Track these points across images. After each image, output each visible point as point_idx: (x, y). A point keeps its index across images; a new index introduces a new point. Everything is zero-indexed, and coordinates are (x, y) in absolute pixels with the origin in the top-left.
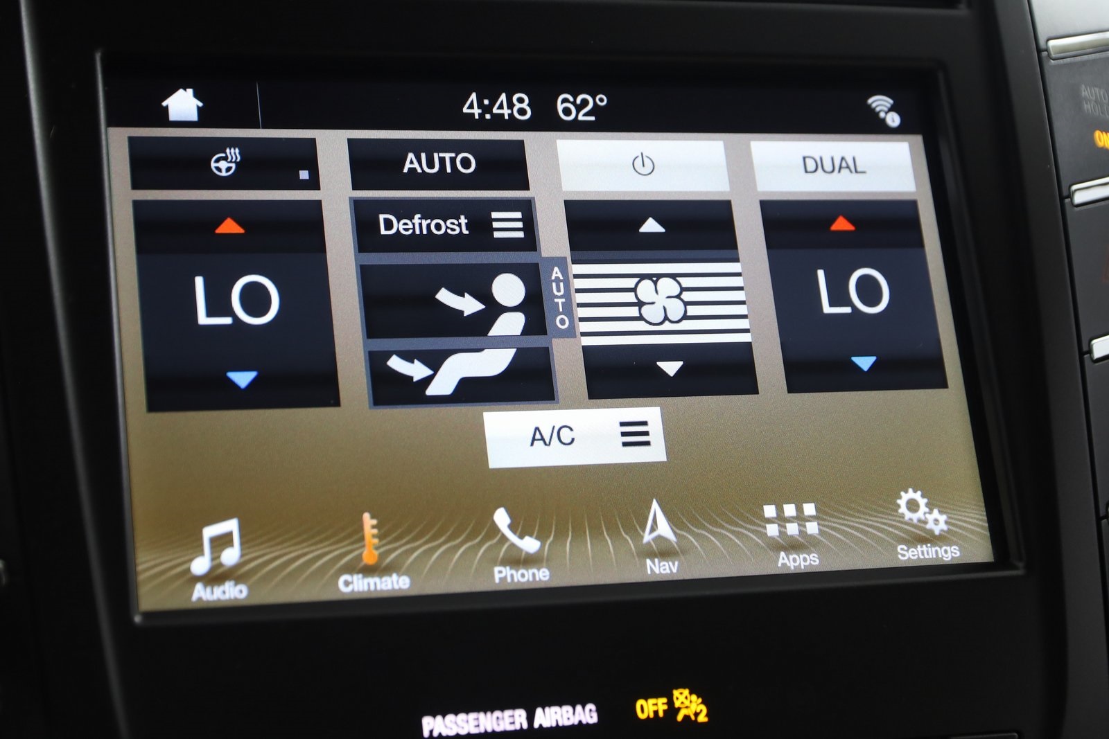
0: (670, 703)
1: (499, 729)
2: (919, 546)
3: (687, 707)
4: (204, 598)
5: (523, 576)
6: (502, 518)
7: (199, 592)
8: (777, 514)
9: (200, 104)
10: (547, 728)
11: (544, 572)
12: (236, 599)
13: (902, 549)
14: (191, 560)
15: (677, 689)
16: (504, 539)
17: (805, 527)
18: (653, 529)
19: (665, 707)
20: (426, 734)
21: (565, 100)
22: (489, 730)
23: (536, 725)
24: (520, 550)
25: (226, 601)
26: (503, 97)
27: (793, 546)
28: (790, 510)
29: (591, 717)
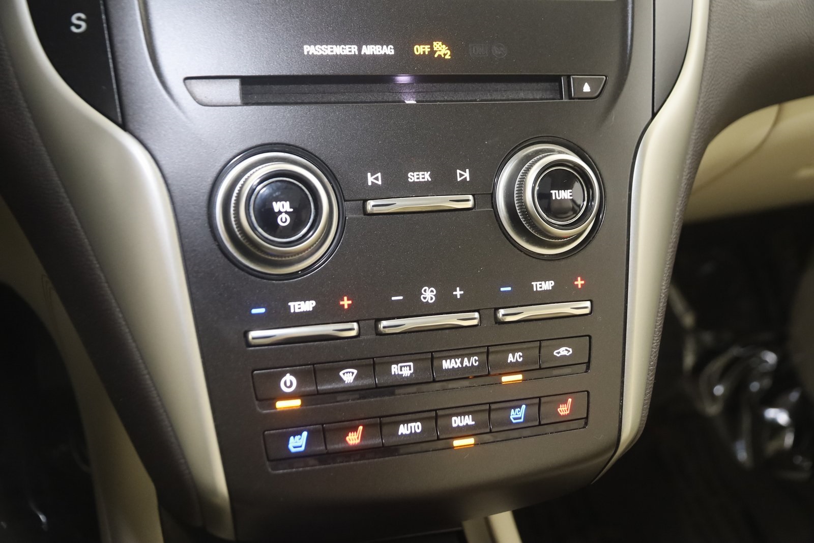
0: (432, 48)
1: (342, 54)
3: (440, 51)
10: (368, 55)
15: (435, 42)
19: (429, 50)
20: (306, 53)
22: (338, 54)
23: (362, 53)
29: (391, 52)
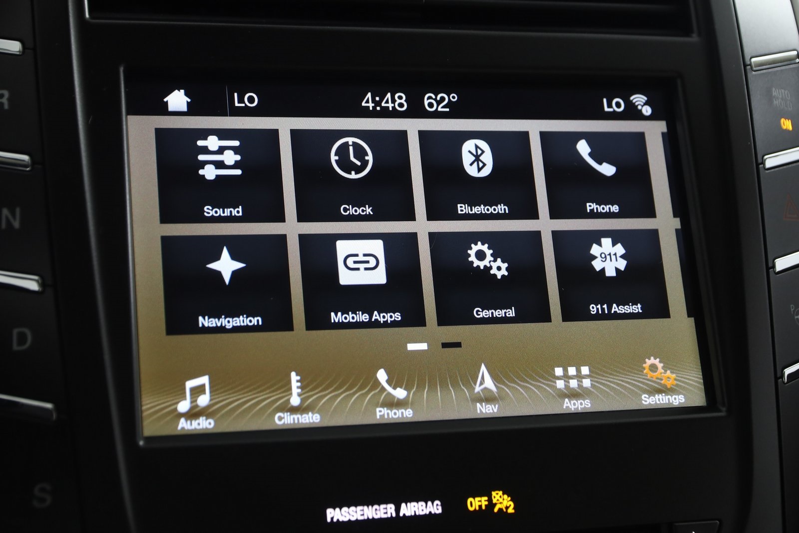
0: (490, 500)
1: (376, 517)
2: (657, 395)
4: (186, 428)
5: (395, 414)
6: (382, 376)
7: (182, 423)
8: (564, 374)
9: (189, 100)
10: (409, 517)
11: (409, 411)
12: (206, 428)
13: (645, 397)
14: (178, 403)
15: (494, 491)
16: (383, 389)
17: (582, 382)
18: (481, 384)
20: (329, 520)
21: (430, 98)
22: (370, 517)
23: (401, 515)
24: (394, 397)
25: (200, 429)
26: (389, 95)
27: (574, 395)
28: (572, 371)
29: (438, 509)
